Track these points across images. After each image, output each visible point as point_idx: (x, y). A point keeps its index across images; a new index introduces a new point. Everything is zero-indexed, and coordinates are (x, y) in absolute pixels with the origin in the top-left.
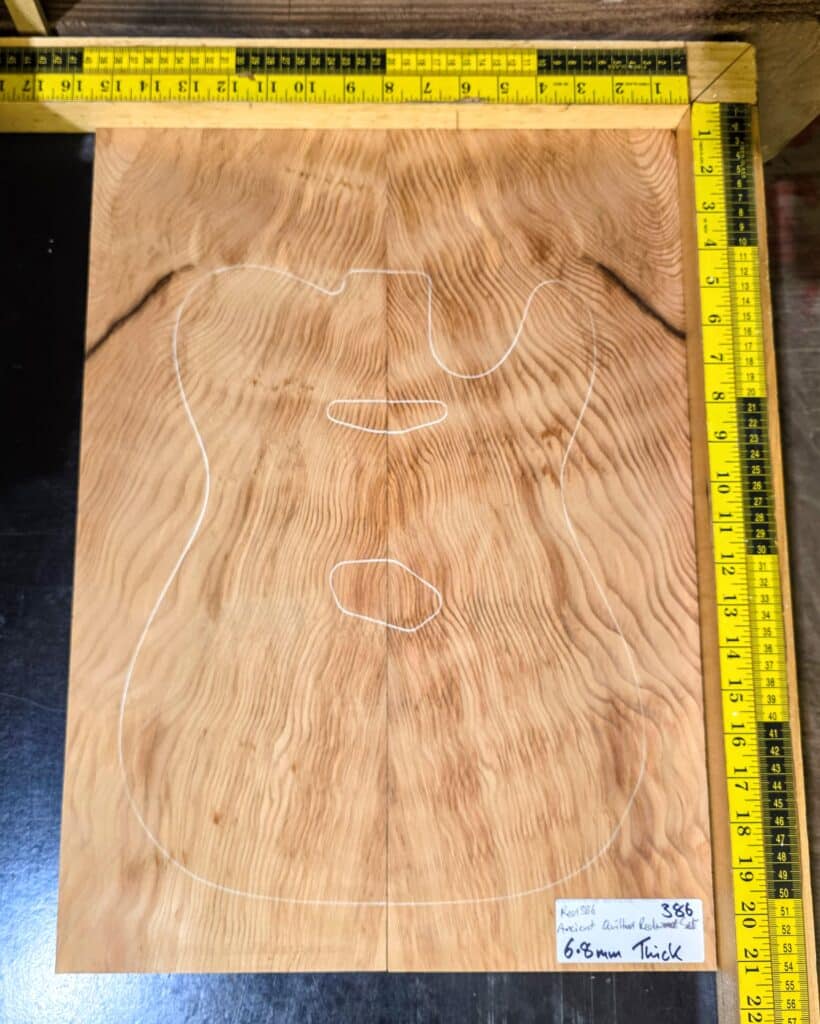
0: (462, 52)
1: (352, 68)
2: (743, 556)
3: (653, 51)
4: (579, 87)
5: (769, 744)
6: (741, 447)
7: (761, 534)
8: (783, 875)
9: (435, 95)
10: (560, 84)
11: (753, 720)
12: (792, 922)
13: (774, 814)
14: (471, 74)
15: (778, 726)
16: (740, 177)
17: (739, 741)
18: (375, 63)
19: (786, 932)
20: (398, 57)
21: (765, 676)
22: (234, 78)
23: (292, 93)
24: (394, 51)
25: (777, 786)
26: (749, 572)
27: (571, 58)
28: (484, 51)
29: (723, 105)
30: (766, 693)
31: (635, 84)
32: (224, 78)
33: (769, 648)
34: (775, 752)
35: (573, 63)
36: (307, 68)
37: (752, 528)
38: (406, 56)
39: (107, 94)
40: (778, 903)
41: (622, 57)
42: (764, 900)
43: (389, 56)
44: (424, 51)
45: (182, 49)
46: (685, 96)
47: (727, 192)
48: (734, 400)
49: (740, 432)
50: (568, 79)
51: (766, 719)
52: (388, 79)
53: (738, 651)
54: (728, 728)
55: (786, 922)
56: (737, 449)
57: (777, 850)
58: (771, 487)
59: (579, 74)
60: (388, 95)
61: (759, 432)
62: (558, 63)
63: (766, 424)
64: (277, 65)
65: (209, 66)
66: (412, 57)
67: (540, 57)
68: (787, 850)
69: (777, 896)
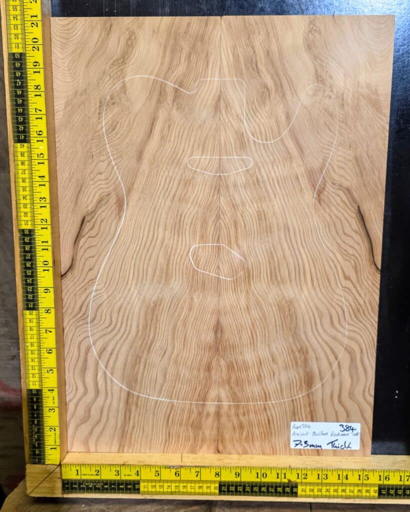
0: (180, 493)
1: (236, 485)
2: (36, 229)
3: (80, 493)
4: (118, 473)
5: (24, 132)
6: (37, 285)
7: (27, 240)
8: (18, 65)
9: (193, 470)
10: (128, 475)
11: (32, 144)
12: (14, 41)
13: (22, 96)
14: (175, 481)
15: (19, 141)
16: (36, 425)
17: (40, 133)
18: (225, 488)
19: (16, 35)
20: (213, 491)
21: (26, 167)
22: (299, 481)
23: (268, 473)
24: (214, 494)
25: (20, 110)
26: (33, 220)
27: (122, 489)
28: (168, 493)
29: (44, 464)
30: (26, 158)
31: (89, 475)
32: (304, 481)
33: (24, 181)
34: (21, 128)
35: (121, 487)
36: (260, 485)
37: (31, 243)
38: (209, 491)
39: (365, 473)
40: (20, 50)
41: (96, 490)
42: (27, 52)
43: (217, 491)
44: (199, 494)
45: (326, 497)
46: (63, 469)
47: (43, 417)
48: (40, 309)
49: (37, 292)
50: (124, 478)
51: (25, 144)
52: (218, 479)
53: (39, 179)
54: (45, 140)
55: (17, 41)
56: (39, 283)
57: (21, 78)
58: (21, 264)
59: (118, 481)
60: (218, 470)
61: (27, 292)
62: (129, 487)
63: (23, 296)
64: (276, 487)
65: (312, 488)
66: (205, 490)
67: (139, 489)
68: (16, 78)
69: (21, 54)
